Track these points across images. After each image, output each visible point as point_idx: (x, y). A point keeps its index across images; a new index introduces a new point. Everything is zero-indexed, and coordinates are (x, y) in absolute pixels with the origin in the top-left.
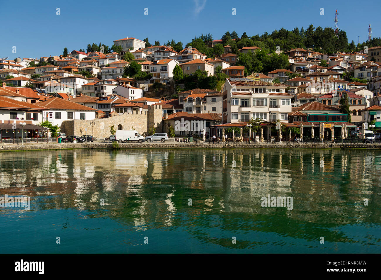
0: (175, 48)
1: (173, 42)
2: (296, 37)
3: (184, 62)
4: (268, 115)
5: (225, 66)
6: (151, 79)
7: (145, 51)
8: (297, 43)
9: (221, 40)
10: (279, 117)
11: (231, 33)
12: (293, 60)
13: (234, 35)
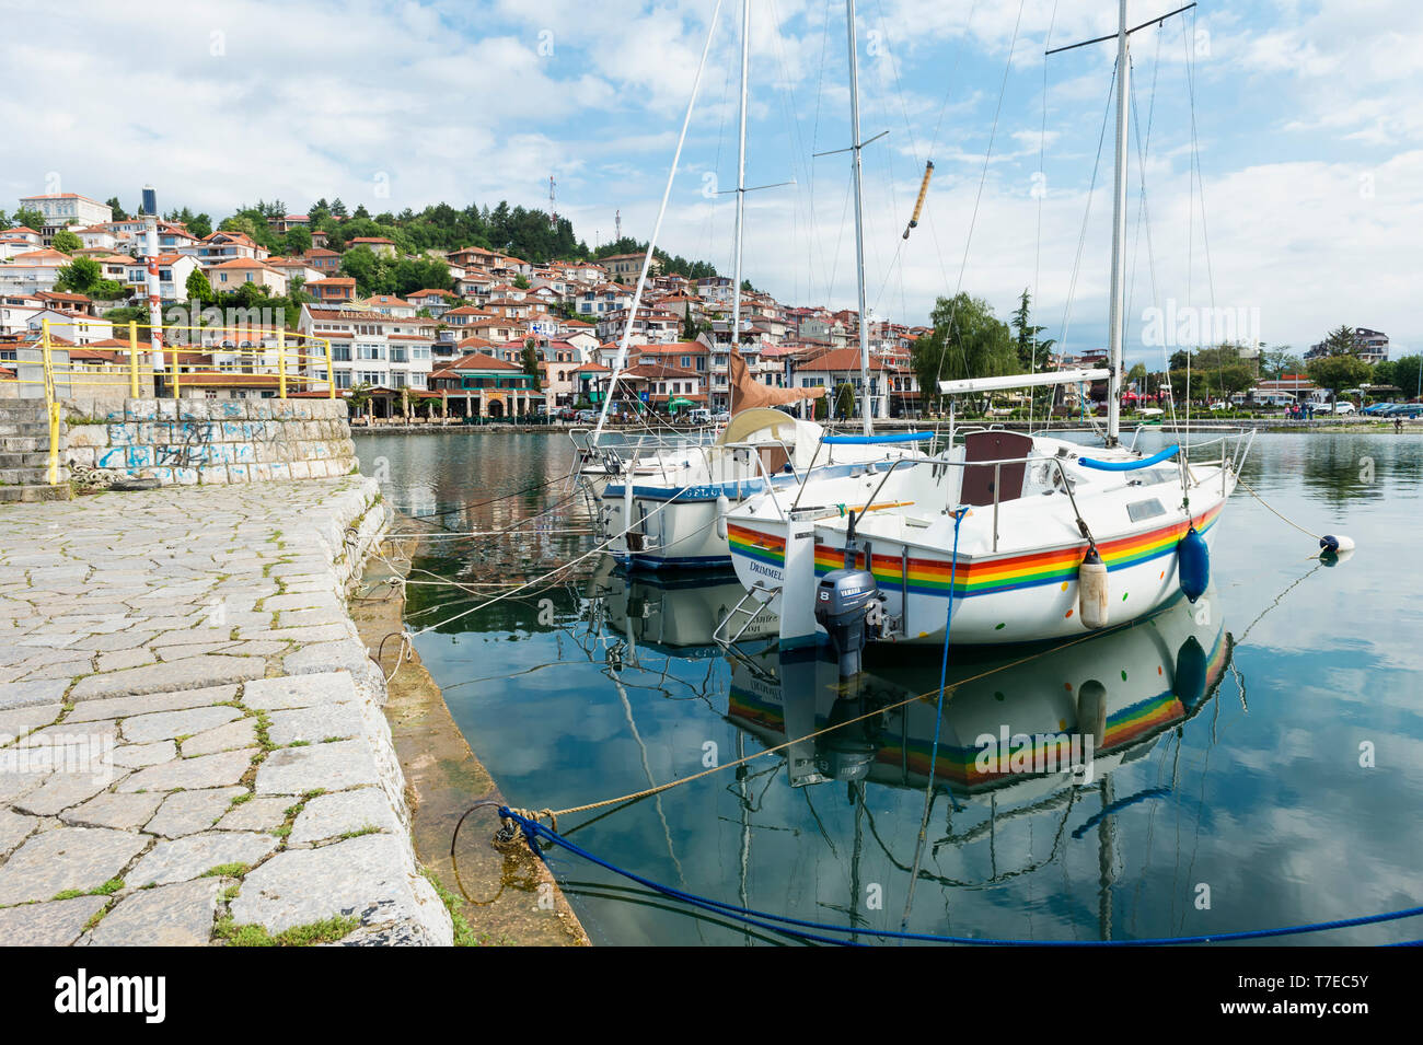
0: (191, 228)
1: (185, 213)
2: (472, 222)
3: (214, 263)
4: (388, 376)
5: (313, 276)
6: (132, 298)
7: (112, 229)
8: (474, 236)
9: (307, 219)
10: (410, 381)
11: (330, 202)
12: (464, 271)
13: (339, 208)
